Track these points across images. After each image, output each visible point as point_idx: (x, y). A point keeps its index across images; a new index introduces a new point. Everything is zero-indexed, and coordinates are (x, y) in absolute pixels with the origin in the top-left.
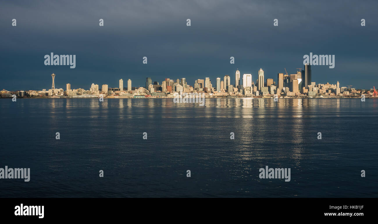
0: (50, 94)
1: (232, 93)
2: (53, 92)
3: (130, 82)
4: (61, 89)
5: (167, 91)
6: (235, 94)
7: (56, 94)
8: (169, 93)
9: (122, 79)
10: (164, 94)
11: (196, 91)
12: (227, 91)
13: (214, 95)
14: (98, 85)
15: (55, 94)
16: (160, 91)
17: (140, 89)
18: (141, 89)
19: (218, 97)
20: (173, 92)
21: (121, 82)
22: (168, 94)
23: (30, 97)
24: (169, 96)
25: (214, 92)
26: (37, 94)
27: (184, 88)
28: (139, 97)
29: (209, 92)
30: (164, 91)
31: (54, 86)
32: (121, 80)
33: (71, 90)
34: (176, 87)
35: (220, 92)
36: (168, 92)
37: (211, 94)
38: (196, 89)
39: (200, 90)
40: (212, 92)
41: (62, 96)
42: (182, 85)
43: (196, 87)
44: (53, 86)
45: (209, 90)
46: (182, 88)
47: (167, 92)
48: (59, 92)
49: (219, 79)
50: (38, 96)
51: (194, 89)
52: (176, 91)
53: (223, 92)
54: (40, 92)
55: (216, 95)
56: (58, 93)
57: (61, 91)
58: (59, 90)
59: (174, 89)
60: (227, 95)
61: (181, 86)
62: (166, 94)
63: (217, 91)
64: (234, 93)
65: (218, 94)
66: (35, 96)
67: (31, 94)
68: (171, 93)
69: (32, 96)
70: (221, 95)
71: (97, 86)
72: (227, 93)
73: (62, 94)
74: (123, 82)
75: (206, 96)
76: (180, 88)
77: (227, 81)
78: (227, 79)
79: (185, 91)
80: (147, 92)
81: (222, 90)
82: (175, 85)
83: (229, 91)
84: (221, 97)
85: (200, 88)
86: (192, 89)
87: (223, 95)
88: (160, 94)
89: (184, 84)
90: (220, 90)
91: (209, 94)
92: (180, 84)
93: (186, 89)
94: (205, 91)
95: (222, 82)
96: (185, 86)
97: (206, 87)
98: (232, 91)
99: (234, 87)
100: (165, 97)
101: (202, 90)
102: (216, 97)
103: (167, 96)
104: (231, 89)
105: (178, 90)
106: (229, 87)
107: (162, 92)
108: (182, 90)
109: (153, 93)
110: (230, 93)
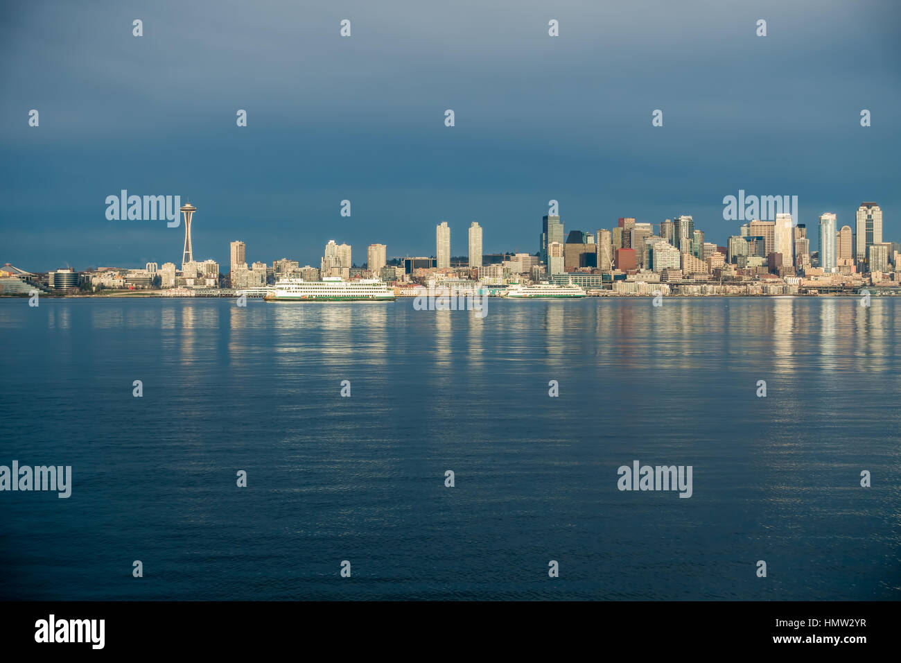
0: (169, 281)
1: (883, 277)
2: (177, 274)
3: (476, 234)
4: (211, 262)
5: (613, 268)
6: (893, 280)
7: (190, 282)
8: (623, 278)
9: (444, 221)
10: (600, 278)
11: (733, 266)
12: (864, 268)
13: (805, 282)
14: (349, 248)
15: (184, 283)
16: (589, 269)
17: (517, 260)
18: (521, 260)
19: (820, 292)
20: (639, 272)
21: (443, 233)
22: (617, 278)
23: (92, 293)
24: (621, 288)
25: (808, 270)
26: (118, 282)
27: (686, 256)
28: (497, 294)
29: (788, 271)
30: (604, 266)
31: (190, 252)
32: (444, 224)
33: (246, 265)
34: (651, 253)
35: (833, 270)
36: (618, 272)
37: (793, 281)
38: (735, 260)
39: (750, 264)
40: (801, 273)
41: (209, 288)
42: (678, 245)
43: (734, 252)
44: (187, 249)
45: (787, 261)
46: (677, 254)
47: (613, 273)
48: (199, 275)
49: (829, 218)
50: (121, 288)
51: (727, 261)
52: (651, 267)
53: (847, 271)
54: (134, 274)
55: (813, 282)
56: (195, 275)
57: (210, 269)
58: (202, 266)
59: (646, 259)
60: (859, 283)
61: (673, 249)
62: (608, 282)
63: (823, 269)
64: (892, 277)
65: (825, 281)
66: (111, 289)
67: (95, 281)
68: (630, 278)
69: (101, 287)
70: (837, 283)
71: (345, 252)
72: (860, 275)
73: (210, 282)
74: (448, 234)
75: (771, 289)
76: (666, 255)
77: (869, 225)
78: (869, 216)
79: (687, 269)
80: (535, 273)
81: (843, 264)
82: (649, 245)
83: (871, 268)
84: (835, 291)
85: (753, 256)
86: (718, 260)
87: (844, 284)
88: (584, 281)
89: (684, 240)
90: (833, 265)
91: (785, 278)
92: (671, 242)
93: (691, 261)
94: (773, 265)
95: (847, 233)
96: (691, 247)
97: (778, 250)
98: (883, 269)
99: (896, 252)
100: (603, 294)
101: (761, 264)
102: (813, 291)
103: (611, 286)
104: (880, 261)
105: (659, 264)
106: (871, 252)
107: (595, 273)
108: (676, 264)
109: (559, 275)
110: (877, 276)
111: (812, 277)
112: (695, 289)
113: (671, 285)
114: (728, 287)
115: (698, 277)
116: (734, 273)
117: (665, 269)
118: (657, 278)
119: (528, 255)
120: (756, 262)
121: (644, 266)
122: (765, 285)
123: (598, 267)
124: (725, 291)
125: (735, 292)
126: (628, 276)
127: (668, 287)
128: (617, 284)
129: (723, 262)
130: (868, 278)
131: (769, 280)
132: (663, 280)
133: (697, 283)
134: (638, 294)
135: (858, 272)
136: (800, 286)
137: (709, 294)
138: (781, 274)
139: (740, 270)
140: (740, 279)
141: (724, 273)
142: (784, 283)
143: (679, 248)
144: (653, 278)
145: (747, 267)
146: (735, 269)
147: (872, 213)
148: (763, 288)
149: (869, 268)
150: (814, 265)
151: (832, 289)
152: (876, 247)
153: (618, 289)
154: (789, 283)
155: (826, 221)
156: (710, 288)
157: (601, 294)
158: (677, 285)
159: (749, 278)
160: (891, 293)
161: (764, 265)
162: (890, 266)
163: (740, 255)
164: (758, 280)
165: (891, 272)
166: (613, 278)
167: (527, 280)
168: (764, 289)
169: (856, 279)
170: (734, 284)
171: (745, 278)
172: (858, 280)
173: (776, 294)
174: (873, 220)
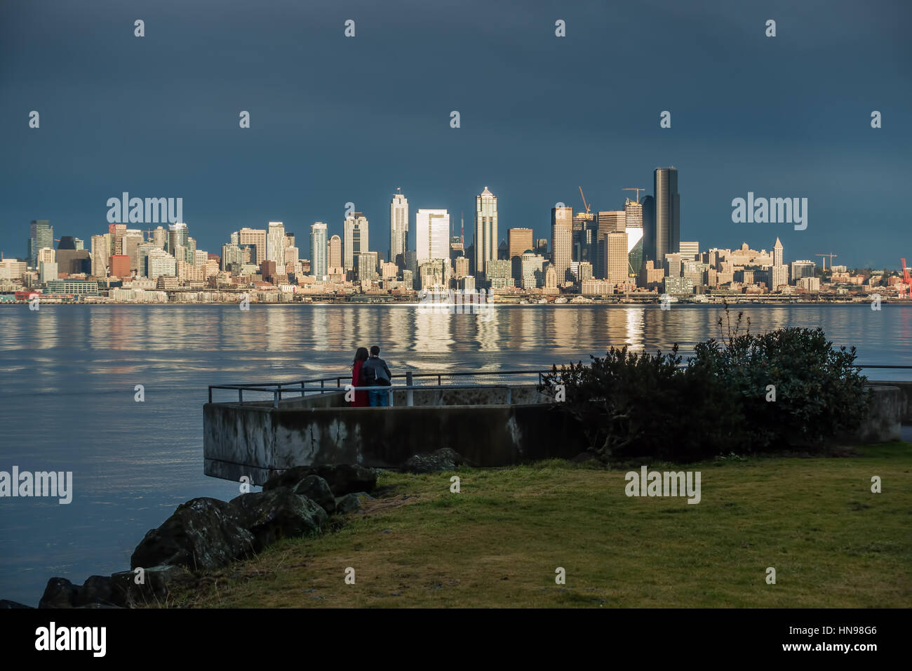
1: (372, 286)
5: (108, 275)
6: (381, 288)
8: (119, 284)
10: (96, 285)
11: (228, 274)
12: (353, 276)
13: (299, 290)
16: (83, 275)
17: (4, 265)
18: (8, 266)
19: (314, 299)
20: (134, 279)
22: (113, 285)
24: (117, 295)
25: (301, 278)
27: (181, 263)
29: (282, 278)
30: (98, 273)
34: (147, 260)
35: (325, 278)
36: (114, 278)
37: (288, 289)
38: (229, 268)
39: (244, 272)
40: (294, 281)
42: (173, 252)
43: (228, 260)
45: (281, 271)
46: (173, 261)
47: (108, 281)
49: (320, 227)
51: (221, 268)
52: (146, 274)
53: (337, 280)
55: (306, 290)
59: (139, 265)
60: (350, 291)
61: (169, 256)
62: (104, 289)
63: (315, 277)
64: (381, 285)
65: (318, 288)
68: (125, 285)
70: (329, 291)
72: (350, 284)
75: (267, 296)
76: (162, 263)
77: (356, 234)
78: (357, 226)
79: (182, 277)
80: (27, 279)
81: (333, 273)
82: (144, 252)
83: (360, 275)
84: (328, 299)
85: (247, 263)
86: (213, 269)
87: (336, 292)
88: (80, 288)
89: (179, 247)
90: (324, 273)
91: (279, 285)
92: (165, 248)
93: (186, 268)
94: (266, 273)
95: (336, 242)
96: (186, 255)
97: (271, 258)
98: (371, 277)
99: (382, 261)
100: (100, 301)
101: (255, 272)
102: (307, 298)
103: (108, 293)
104: (369, 269)
105: (155, 271)
106: (360, 261)
107: (90, 280)
108: (172, 272)
109: (54, 282)
110: (367, 285)
111: (306, 285)
112: (192, 297)
113: (168, 292)
114: (225, 295)
115: (195, 285)
116: (229, 281)
117: (161, 277)
118: (154, 285)
119: (16, 260)
120: (249, 270)
121: (138, 273)
122: (260, 292)
123: (93, 274)
124: (222, 298)
125: (232, 300)
126: (123, 283)
127: (165, 294)
128: (114, 291)
129: (217, 270)
130: (358, 286)
131: (264, 287)
132: (160, 286)
133: (193, 290)
134: (135, 301)
135: (348, 280)
136: (295, 294)
137: (206, 301)
138: (275, 282)
139: (234, 276)
140: (235, 286)
141: (218, 281)
142: (279, 291)
143: (174, 256)
144: (149, 285)
145: (241, 274)
146: (230, 277)
147: (359, 223)
148: (258, 295)
149: (358, 276)
150: (306, 274)
151: (325, 297)
152: (365, 257)
153: (114, 296)
154: (283, 290)
155: (317, 230)
156: (207, 295)
157: (99, 301)
158: (174, 292)
159: (244, 286)
160: (381, 301)
161: (258, 273)
162: (377, 274)
163: (235, 263)
164: (253, 288)
165: (380, 281)
166: (108, 285)
167: (20, 286)
168: (260, 297)
169: (348, 288)
170: (230, 292)
171: (241, 286)
172: (349, 288)
173: (272, 301)
174: (359, 230)
